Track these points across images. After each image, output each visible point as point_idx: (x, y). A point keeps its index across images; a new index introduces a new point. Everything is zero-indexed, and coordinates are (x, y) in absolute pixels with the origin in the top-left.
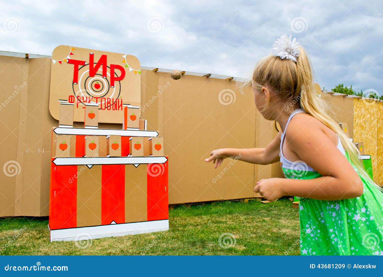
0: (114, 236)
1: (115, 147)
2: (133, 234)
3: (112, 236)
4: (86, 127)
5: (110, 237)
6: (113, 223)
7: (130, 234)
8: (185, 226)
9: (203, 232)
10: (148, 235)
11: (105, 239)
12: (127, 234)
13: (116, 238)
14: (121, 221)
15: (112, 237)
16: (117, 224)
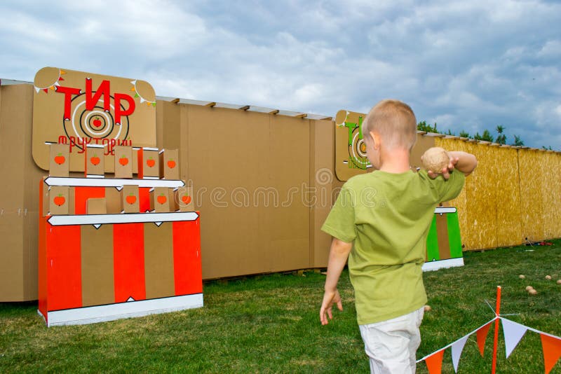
0: (132, 317)
2: (156, 313)
4: (88, 176)
5: (126, 318)
6: (131, 299)
7: (153, 313)
8: (224, 302)
9: (247, 306)
10: (177, 313)
11: (120, 321)
12: (149, 314)
13: (134, 319)
14: (140, 297)
15: (130, 318)
16: (135, 301)
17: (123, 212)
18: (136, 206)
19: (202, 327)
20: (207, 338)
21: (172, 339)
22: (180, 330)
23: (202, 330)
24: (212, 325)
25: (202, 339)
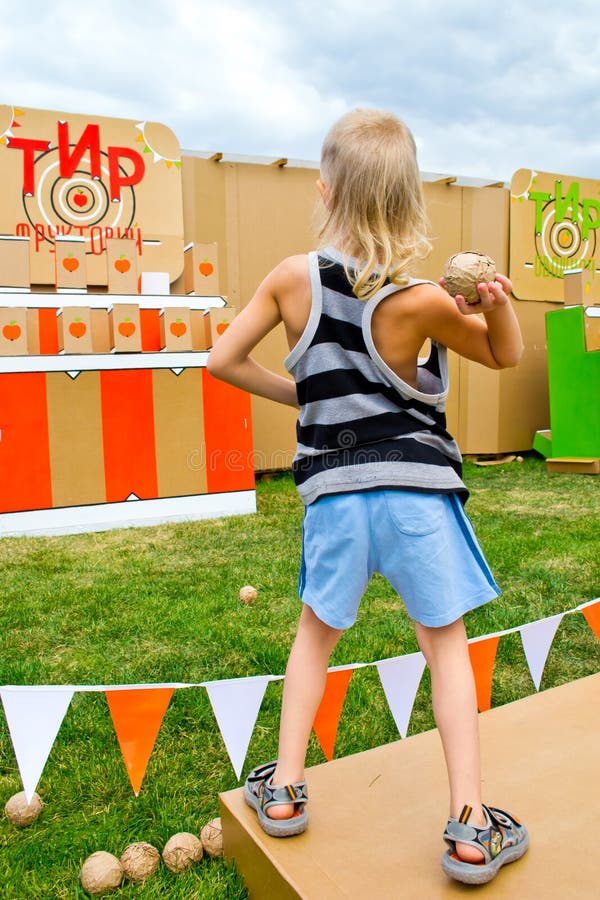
0: (136, 526)
1: (127, 329)
2: (177, 521)
3: (131, 525)
4: (59, 291)
5: (126, 526)
6: (132, 497)
7: (170, 522)
8: (293, 506)
10: (210, 522)
11: (115, 532)
12: (164, 522)
13: (139, 529)
14: (149, 494)
15: (131, 528)
16: (140, 500)
17: (114, 351)
18: (135, 341)
19: (244, 544)
20: (245, 563)
21: (189, 562)
22: (206, 548)
23: (242, 550)
24: (262, 542)
25: (238, 564)
